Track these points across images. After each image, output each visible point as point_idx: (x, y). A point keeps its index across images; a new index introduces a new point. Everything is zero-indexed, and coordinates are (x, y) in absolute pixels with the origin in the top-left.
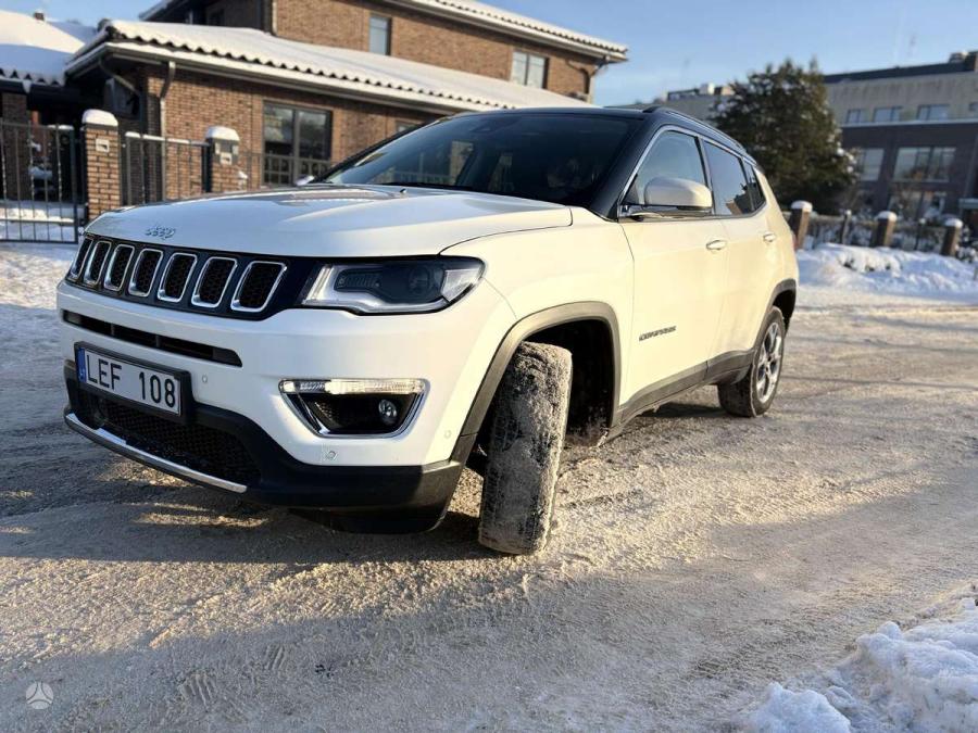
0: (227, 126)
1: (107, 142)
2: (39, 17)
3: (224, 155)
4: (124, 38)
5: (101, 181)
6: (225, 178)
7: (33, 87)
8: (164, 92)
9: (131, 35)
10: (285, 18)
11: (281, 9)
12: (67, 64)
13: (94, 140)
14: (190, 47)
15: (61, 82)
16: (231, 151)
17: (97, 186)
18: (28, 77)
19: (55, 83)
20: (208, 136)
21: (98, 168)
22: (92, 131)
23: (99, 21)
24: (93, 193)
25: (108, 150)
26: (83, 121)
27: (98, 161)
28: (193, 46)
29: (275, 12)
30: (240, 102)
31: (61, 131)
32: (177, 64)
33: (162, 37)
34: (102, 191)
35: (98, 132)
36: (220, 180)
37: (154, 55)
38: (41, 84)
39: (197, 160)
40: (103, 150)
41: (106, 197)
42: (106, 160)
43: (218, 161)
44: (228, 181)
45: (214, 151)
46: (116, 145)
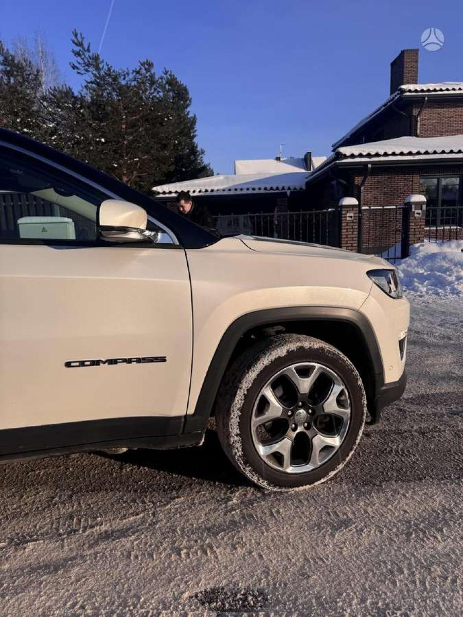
0: (417, 194)
1: (352, 215)
2: (278, 159)
3: (417, 211)
4: (345, 157)
5: (349, 236)
6: (417, 225)
7: (291, 193)
8: (363, 183)
9: (348, 154)
10: (425, 125)
11: (423, 121)
12: (307, 178)
13: (346, 214)
14: (380, 153)
15: (304, 188)
16: (421, 209)
17: (346, 239)
18: (289, 188)
19: (301, 189)
20: (407, 201)
21: (347, 229)
22: (345, 209)
23: (304, 154)
24: (344, 244)
25: (353, 219)
26: (340, 204)
27: (347, 226)
28: (381, 152)
29: (418, 123)
30: (405, 179)
31: (329, 212)
32: (372, 165)
33: (365, 152)
34: (349, 242)
35: (348, 209)
36: (414, 227)
37: (361, 162)
38: (295, 191)
39: (400, 217)
40: (350, 219)
41: (350, 245)
42: (352, 224)
43: (413, 216)
44: (418, 227)
45: (411, 209)
46: (357, 215)
